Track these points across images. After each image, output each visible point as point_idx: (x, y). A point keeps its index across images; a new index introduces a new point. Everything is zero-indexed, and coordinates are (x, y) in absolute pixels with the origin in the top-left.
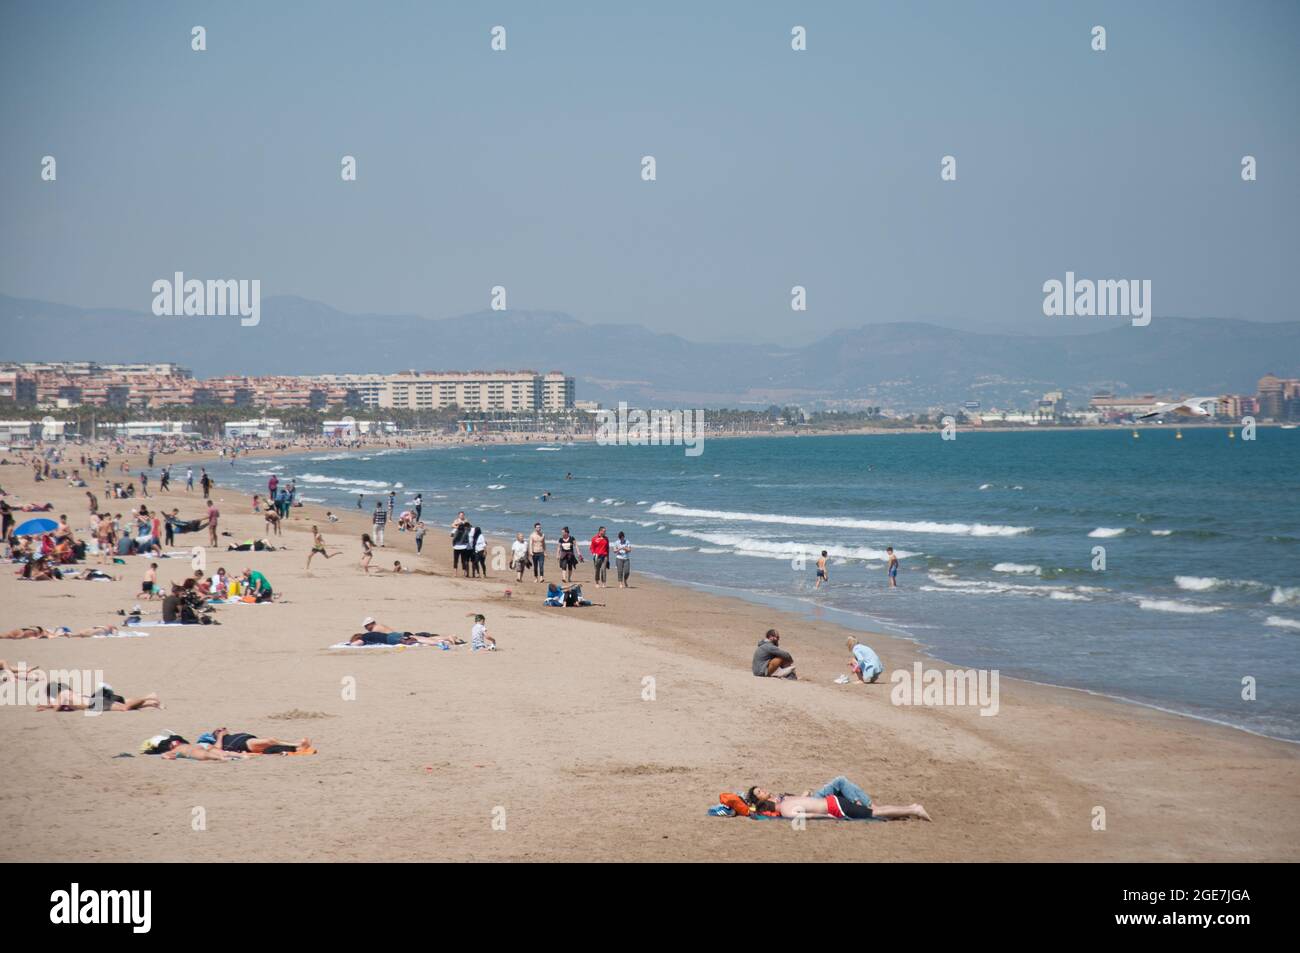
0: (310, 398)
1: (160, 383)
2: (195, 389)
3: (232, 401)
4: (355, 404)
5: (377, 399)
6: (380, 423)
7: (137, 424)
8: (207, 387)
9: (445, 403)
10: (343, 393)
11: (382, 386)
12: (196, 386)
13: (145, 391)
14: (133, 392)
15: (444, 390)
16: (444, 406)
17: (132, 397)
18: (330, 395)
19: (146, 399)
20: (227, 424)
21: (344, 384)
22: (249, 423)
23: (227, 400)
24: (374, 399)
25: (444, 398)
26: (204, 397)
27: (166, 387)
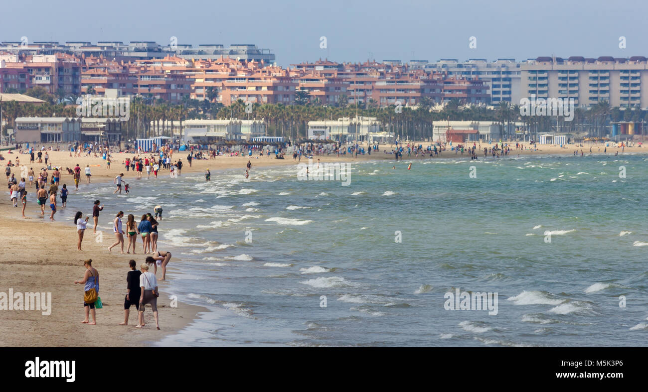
0: (422, 90)
1: (233, 70)
2: (278, 78)
3: (323, 93)
4: (479, 98)
5: (510, 93)
6: (506, 123)
7: (196, 122)
8: (292, 75)
9: (596, 98)
10: (465, 85)
11: (516, 76)
12: (278, 75)
13: (214, 80)
14: (199, 81)
15: (595, 82)
16: (595, 102)
17: (197, 88)
18: (446, 87)
19: (213, 92)
20: (311, 123)
21: (469, 73)
22: (338, 123)
23: (316, 92)
24: (504, 93)
25: (595, 92)
26: (288, 88)
27: (241, 75)
